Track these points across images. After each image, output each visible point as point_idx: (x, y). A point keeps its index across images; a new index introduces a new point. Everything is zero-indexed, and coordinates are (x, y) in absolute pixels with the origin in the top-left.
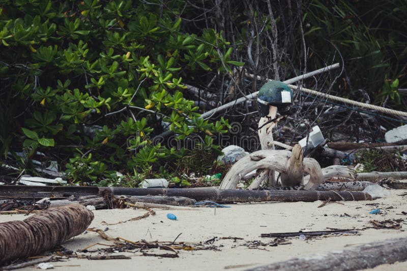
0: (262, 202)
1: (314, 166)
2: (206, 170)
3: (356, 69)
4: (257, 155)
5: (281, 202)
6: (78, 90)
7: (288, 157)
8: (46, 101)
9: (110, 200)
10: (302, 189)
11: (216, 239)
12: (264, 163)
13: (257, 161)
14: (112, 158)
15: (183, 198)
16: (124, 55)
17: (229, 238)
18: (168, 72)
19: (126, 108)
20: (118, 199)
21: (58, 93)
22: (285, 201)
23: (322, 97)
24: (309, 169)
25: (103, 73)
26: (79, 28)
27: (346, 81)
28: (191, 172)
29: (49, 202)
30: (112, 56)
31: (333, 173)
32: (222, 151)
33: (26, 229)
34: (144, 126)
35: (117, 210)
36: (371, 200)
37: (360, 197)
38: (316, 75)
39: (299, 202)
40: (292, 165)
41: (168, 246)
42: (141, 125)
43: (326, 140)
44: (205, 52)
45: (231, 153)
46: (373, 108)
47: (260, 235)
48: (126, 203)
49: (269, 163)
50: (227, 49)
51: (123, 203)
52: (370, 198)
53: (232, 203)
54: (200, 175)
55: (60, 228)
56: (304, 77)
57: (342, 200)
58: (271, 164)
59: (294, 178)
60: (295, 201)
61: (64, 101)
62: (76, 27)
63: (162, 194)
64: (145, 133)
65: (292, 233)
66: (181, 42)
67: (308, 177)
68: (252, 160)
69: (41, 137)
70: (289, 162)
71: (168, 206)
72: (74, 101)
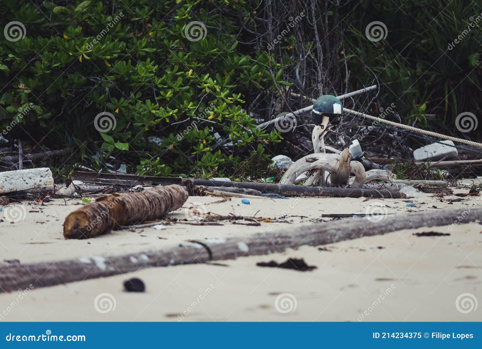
0: (315, 197)
1: (360, 168)
2: (260, 174)
3: (386, 95)
4: (312, 157)
5: (331, 197)
6: (149, 100)
7: (337, 159)
8: (120, 110)
9: (192, 189)
10: (349, 187)
11: (286, 217)
12: (317, 164)
13: (312, 162)
14: (176, 163)
15: (251, 190)
16: (187, 72)
17: (296, 216)
18: (226, 89)
19: (189, 118)
20: (198, 188)
21: (130, 103)
22: (334, 197)
23: (360, 116)
24: (355, 170)
25: (170, 88)
26: (146, 47)
27: (377, 105)
28: (247, 175)
29: (143, 188)
30: (177, 72)
31: (373, 176)
32: (272, 160)
33: (144, 199)
34: (206, 135)
35: (197, 197)
36: (406, 198)
37: (397, 195)
38: (353, 96)
39: (346, 198)
40: (341, 166)
41: (252, 219)
42: (204, 134)
43: (363, 153)
44: (259, 72)
45: (280, 162)
46: (404, 128)
47: (321, 216)
48: (205, 191)
49: (321, 164)
50: (278, 70)
51: (203, 191)
52: (405, 197)
53: (290, 196)
54: (255, 177)
55: (166, 201)
56: (345, 97)
57: (382, 197)
58: (323, 165)
59: (342, 178)
60: (343, 197)
61: (136, 111)
62: (143, 45)
63: (233, 186)
64: (207, 141)
65: (346, 215)
66: (237, 63)
67: (354, 178)
68: (307, 161)
69: (116, 141)
70: (338, 163)
71: (240, 195)
72: (145, 110)
